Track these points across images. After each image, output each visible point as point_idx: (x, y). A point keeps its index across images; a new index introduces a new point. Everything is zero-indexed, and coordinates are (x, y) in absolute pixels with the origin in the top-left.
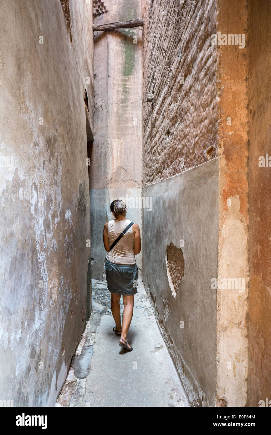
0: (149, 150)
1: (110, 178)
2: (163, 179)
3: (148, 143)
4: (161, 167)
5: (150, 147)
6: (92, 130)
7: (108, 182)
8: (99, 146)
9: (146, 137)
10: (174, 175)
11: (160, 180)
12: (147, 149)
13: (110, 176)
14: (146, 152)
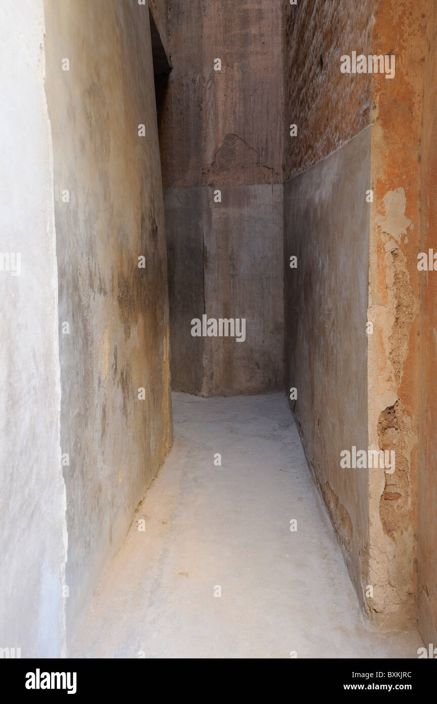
0: (295, 93)
1: (210, 161)
2: (315, 163)
3: (293, 78)
4: (311, 136)
5: (297, 88)
6: (165, 46)
7: (205, 171)
8: (182, 85)
9: (290, 63)
10: (328, 153)
11: (311, 164)
12: (291, 91)
13: (209, 156)
14: (289, 99)
